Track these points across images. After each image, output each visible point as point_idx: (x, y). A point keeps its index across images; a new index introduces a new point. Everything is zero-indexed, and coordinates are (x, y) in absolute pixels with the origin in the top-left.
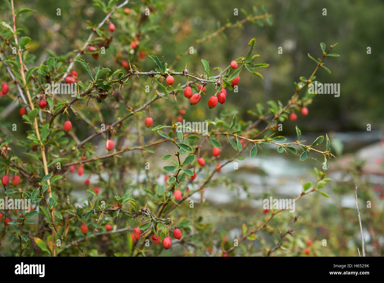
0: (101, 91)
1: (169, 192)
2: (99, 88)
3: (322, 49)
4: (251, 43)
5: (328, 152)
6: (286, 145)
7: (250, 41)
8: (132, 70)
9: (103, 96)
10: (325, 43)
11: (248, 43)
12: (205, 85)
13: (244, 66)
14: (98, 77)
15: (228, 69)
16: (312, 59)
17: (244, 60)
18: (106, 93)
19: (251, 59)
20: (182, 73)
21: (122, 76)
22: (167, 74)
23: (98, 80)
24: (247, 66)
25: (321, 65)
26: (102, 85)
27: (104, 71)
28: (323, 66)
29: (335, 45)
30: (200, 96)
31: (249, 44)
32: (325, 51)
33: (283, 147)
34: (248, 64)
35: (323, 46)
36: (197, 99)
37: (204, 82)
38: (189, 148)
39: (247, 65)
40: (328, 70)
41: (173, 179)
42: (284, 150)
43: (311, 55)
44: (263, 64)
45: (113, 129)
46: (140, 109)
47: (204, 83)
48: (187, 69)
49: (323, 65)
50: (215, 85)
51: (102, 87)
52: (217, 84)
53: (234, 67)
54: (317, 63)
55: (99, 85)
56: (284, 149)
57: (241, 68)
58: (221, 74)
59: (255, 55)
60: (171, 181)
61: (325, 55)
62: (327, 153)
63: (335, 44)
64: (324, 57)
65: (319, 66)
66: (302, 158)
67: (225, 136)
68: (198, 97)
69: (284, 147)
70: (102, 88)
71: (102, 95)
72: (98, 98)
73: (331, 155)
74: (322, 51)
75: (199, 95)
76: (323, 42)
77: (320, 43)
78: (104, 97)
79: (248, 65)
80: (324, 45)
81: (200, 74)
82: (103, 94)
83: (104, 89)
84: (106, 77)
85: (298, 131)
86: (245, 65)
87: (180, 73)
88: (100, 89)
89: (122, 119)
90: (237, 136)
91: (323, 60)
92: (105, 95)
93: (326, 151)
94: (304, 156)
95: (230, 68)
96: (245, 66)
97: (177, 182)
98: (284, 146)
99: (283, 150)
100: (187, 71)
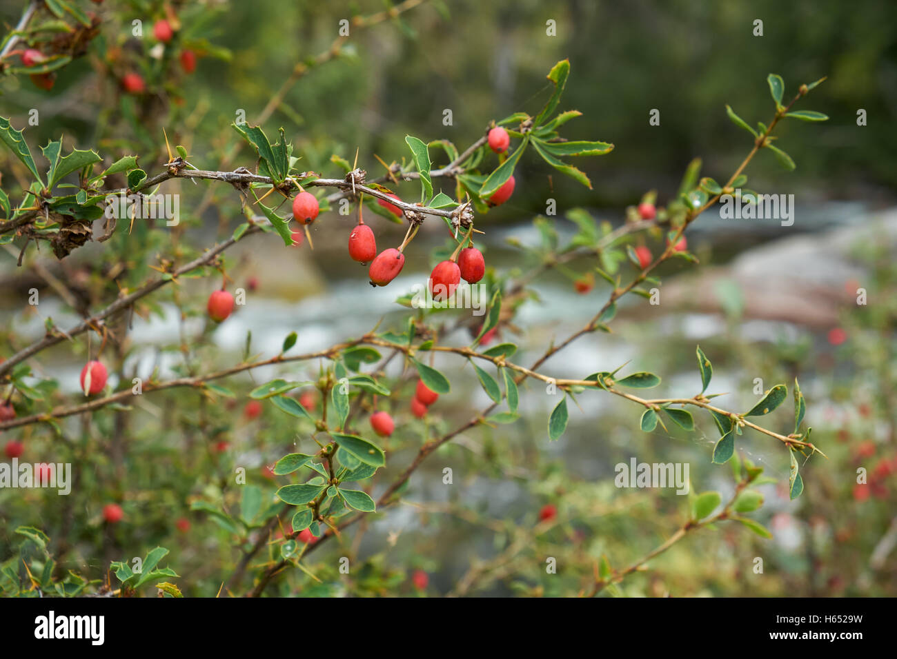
0: (68, 221)
1: (289, 542)
2: (61, 212)
3: (774, 96)
4: (554, 73)
5: (800, 435)
6: (665, 405)
7: (554, 68)
8: (174, 164)
9: (72, 239)
10: (780, 75)
11: (548, 74)
12: (418, 222)
13: (530, 143)
14: (56, 177)
15: (477, 148)
16: (740, 123)
17: (529, 126)
18: (87, 229)
19: (553, 124)
20: (342, 181)
21: (141, 180)
22: (292, 185)
23: (59, 186)
24: (537, 143)
25: (767, 143)
26: (70, 202)
27: (78, 158)
28: (772, 147)
29: (815, 84)
30: (402, 257)
31: (549, 76)
32: (784, 103)
33: (654, 412)
34: (543, 137)
35: (776, 83)
36: (393, 267)
37: (415, 212)
38: (372, 451)
39: (540, 141)
40: (789, 159)
41: (305, 516)
42: (659, 423)
43: (734, 111)
44: (593, 143)
45: (105, 324)
46: (193, 264)
47: (414, 218)
48: (358, 170)
49: (773, 143)
50: (451, 227)
51: (71, 210)
52: (458, 222)
53: (499, 147)
54: (753, 137)
55: (60, 203)
56: (658, 418)
57: (521, 150)
58: (453, 164)
59: (567, 111)
60: (300, 522)
61: (781, 114)
62: (797, 438)
63: (815, 81)
64: (778, 119)
65: (761, 144)
66: (719, 453)
67: (465, 359)
68: (396, 263)
69: (656, 411)
70: (71, 214)
71: (72, 234)
72: (58, 243)
73: (812, 449)
74: (774, 104)
75: (398, 258)
76: (775, 72)
77: (767, 76)
78: (79, 240)
79: (544, 142)
80: (778, 80)
81: (389, 164)
82: (75, 232)
83: (77, 218)
84: (86, 176)
85: (704, 362)
86: (534, 140)
87: (337, 181)
88: (66, 217)
89: (134, 294)
90: (503, 363)
91: (772, 128)
92: (80, 235)
93: (793, 432)
94: (724, 446)
95: (482, 145)
96: (534, 143)
97: (317, 521)
98: (657, 407)
99: (656, 423)
100: (358, 175)
